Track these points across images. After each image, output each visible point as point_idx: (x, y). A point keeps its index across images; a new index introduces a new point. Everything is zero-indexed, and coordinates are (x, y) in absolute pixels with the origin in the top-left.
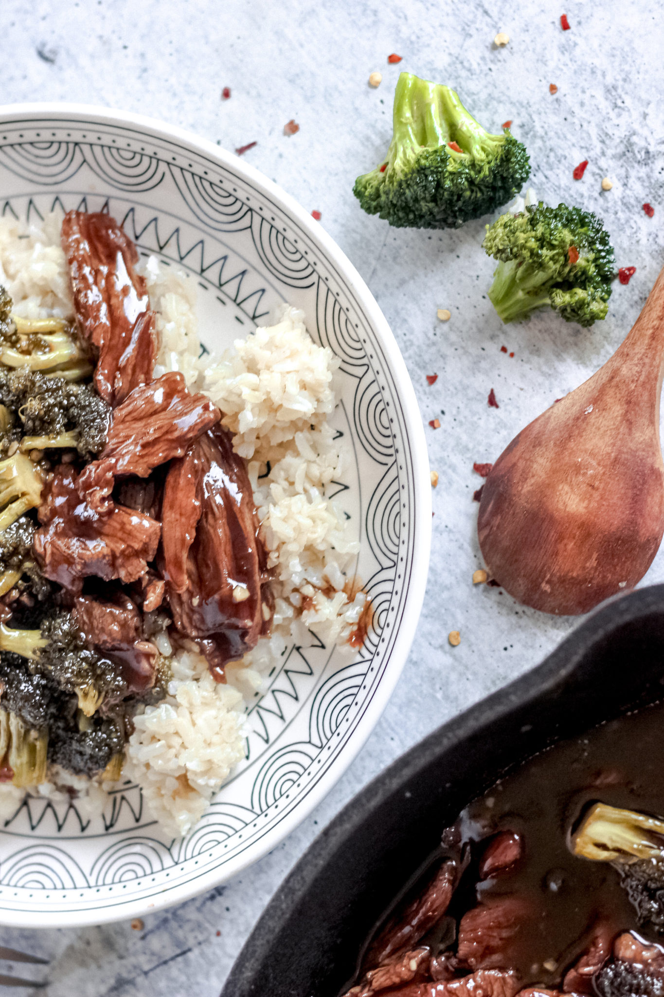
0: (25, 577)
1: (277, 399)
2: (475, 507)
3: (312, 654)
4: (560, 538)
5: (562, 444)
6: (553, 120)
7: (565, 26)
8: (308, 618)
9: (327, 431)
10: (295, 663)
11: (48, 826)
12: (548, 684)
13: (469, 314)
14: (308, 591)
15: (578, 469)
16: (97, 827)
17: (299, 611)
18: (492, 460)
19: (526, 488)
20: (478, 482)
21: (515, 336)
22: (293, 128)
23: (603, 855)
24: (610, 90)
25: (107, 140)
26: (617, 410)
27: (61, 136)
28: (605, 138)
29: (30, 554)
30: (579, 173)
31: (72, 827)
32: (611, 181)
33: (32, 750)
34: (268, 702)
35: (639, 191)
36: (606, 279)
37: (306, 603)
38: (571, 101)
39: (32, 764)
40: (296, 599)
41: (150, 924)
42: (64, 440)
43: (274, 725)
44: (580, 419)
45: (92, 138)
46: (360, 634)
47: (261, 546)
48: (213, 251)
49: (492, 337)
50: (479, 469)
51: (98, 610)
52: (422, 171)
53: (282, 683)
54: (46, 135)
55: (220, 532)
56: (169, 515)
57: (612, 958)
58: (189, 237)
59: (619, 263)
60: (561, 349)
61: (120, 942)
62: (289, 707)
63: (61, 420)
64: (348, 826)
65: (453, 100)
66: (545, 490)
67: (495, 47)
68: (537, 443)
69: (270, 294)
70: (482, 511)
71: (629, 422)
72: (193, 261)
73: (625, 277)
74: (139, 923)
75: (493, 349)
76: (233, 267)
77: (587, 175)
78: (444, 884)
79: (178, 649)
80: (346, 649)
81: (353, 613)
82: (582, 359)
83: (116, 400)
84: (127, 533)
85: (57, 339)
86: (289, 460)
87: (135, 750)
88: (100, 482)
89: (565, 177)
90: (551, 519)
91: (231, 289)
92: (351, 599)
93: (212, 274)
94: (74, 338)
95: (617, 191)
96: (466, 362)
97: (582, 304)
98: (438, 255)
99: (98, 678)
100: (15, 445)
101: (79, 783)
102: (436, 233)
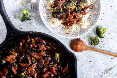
0: (66, 9)
1: (83, 25)
2: (77, 38)
3: (64, 29)
4: (76, 46)
5: (83, 45)
6: (105, 39)
7: (112, 38)
8: (67, 29)
9: (81, 28)
10: (63, 28)
11: (47, 11)
12: (68, 51)
13: (90, 35)
14: (69, 29)
15: (81, 46)
16: (48, 15)
17: (67, 28)
18: (80, 39)
19: (79, 43)
20: (78, 38)
21: (89, 39)
22: (102, 19)
23: (56, 55)
24: (108, 42)
25: (99, 7)
26: (86, 48)
27: (99, 4)
28: (104, 43)
29: (68, 9)
30: (102, 41)
31: (47, 13)
32: (102, 44)
33: (53, 11)
34: (60, 27)
35: (101, 46)
36: (95, 45)
37: (68, 29)
38: (107, 40)
39: (52, 11)
40: (68, 28)
41: (41, 20)
42: (77, 10)
43: (58, 28)
44: (85, 46)
45: (99, 6)
46: (67, 33)
47: (72, 25)
48: (92, 16)
49: (89, 37)
50: (79, 38)
51: (65, 15)
52: (100, 32)
53: (62, 27)
54: (99, 2)
55: (72, 23)
56: (73, 19)
57: (49, 57)
58: (93, 14)
59: (96, 46)
60: (89, 42)
61: (39, 18)
62: (60, 28)
63: (78, 9)
64: (55, 39)
65: (106, 32)
66: (79, 44)
67: (110, 33)
68: (82, 43)
69: (90, 21)
70: (77, 39)
71: (85, 49)
72: (91, 15)
73: (95, 46)
74: (41, 19)
75: (88, 37)
76: (91, 18)
77: (102, 42)
78: (51, 44)
79: (63, 21)
80: (65, 33)
81: (68, 33)
82: (89, 44)
83: (80, 13)
84: (71, 17)
85: (84, 6)
86: (78, 25)
87: (55, 19)
88: (75, 14)
89: (101, 40)
90: (77, 45)
91: (89, 18)
92: (69, 32)
93: (90, 16)
94: (84, 8)
95: (101, 44)
96: (87, 36)
97: (93, 44)
98: (94, 32)
99: (60, 16)
100: (76, 6)
101: (51, 14)
102: (96, 32)
